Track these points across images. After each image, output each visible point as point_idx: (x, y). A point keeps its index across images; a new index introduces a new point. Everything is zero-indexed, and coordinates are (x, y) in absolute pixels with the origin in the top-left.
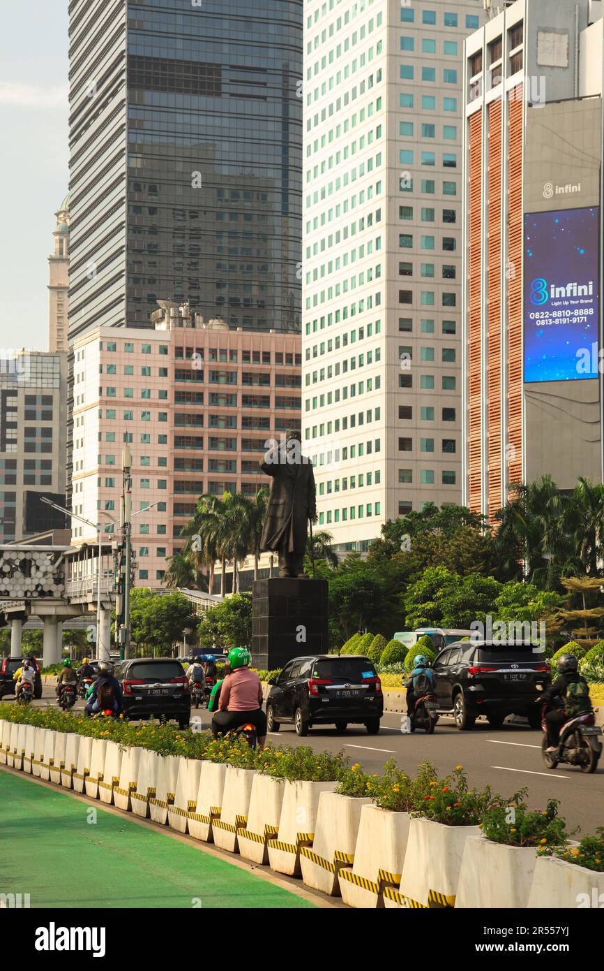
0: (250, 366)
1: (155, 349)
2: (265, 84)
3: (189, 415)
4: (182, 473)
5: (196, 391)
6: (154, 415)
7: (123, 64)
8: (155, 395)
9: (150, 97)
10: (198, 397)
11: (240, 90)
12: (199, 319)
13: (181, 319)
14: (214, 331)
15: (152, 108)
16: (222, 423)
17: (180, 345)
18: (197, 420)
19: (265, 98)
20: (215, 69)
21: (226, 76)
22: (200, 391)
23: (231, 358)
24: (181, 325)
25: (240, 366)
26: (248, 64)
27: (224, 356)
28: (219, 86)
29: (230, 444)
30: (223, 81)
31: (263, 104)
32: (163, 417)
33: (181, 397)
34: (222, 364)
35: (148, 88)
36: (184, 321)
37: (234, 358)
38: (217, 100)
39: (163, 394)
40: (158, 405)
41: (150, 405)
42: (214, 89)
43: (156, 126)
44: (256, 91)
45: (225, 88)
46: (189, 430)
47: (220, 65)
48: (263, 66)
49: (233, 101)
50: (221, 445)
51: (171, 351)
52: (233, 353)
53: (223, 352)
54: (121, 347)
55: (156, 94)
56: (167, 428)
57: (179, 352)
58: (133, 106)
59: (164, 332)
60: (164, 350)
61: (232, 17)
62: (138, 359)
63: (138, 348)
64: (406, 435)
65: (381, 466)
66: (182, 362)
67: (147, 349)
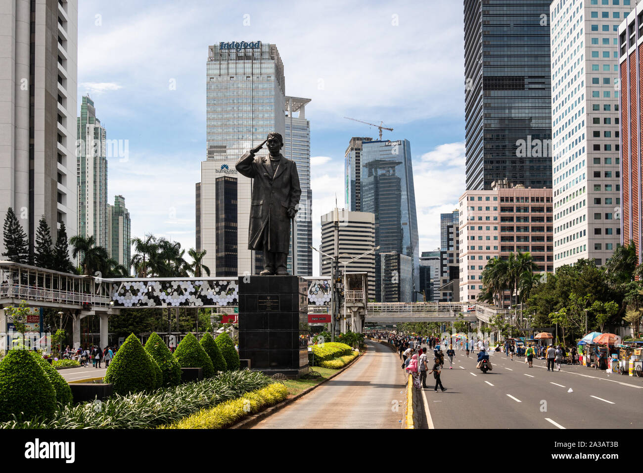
0: (535, 204)
1: (491, 199)
2: (544, 83)
3: (507, 227)
4: (504, 253)
5: (510, 216)
6: (492, 228)
7: (482, 80)
8: (492, 219)
9: (493, 93)
10: (511, 219)
11: (533, 86)
12: (512, 185)
13: (503, 185)
14: (518, 190)
15: (494, 98)
16: (522, 230)
17: (502, 196)
18: (511, 229)
19: (544, 89)
20: (522, 78)
21: (526, 81)
22: (512, 216)
23: (526, 201)
24: (503, 188)
25: (530, 204)
26: (536, 75)
27: (523, 200)
28: (523, 85)
29: (526, 239)
30: (525, 83)
31: (543, 91)
32: (496, 228)
33: (503, 219)
34: (522, 204)
35: (493, 89)
36: (505, 186)
37: (528, 200)
38: (523, 91)
39: (496, 219)
40: (493, 223)
41: (490, 223)
42: (521, 87)
43: (496, 105)
44: (540, 86)
45: (526, 86)
46: (507, 234)
47: (524, 77)
48: (543, 75)
49: (530, 91)
50: (522, 240)
51: (499, 199)
52: (527, 198)
53: (522, 198)
54: (476, 198)
55: (496, 92)
56: (497, 233)
57: (502, 200)
58: (486, 96)
59: (496, 191)
60: (495, 199)
61: (529, 56)
62: (484, 204)
63: (484, 198)
64: (598, 227)
65: (586, 242)
66: (503, 204)
67: (488, 199)
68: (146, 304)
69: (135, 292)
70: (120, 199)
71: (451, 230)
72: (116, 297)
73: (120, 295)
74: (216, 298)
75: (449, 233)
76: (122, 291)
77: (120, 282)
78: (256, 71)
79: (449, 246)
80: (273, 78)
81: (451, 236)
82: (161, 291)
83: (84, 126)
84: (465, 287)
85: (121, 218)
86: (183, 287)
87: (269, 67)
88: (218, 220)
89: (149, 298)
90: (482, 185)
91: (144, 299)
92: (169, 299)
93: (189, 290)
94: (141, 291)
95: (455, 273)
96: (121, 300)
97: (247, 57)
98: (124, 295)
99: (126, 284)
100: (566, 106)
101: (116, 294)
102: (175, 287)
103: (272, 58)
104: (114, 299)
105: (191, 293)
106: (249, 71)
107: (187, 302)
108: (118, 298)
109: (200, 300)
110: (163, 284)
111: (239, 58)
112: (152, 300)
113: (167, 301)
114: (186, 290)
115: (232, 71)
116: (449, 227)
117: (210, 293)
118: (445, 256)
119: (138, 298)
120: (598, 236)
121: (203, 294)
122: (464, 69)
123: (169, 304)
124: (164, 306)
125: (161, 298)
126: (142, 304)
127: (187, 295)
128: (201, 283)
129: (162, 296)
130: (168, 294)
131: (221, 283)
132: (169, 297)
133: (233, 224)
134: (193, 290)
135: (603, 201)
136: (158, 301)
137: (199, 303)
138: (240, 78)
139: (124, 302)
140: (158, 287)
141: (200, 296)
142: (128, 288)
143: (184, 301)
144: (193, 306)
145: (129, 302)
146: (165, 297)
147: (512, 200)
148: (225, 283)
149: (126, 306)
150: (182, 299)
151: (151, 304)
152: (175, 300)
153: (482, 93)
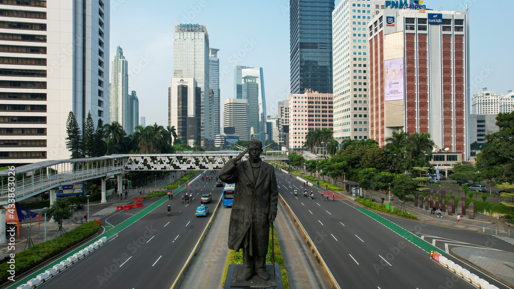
0: (323, 100)
1: (304, 98)
2: (326, 46)
3: (311, 111)
4: (310, 122)
5: (312, 106)
6: (304, 111)
7: (299, 44)
8: (304, 107)
9: (304, 50)
11: (321, 47)
12: (313, 92)
13: (309, 91)
14: (316, 94)
15: (304, 52)
16: (318, 112)
18: (313, 111)
19: (326, 48)
20: (317, 43)
21: (318, 45)
24: (309, 93)
26: (323, 42)
32: (306, 111)
33: (309, 107)
34: (317, 100)
35: (304, 48)
37: (320, 99)
39: (306, 107)
40: (305, 109)
41: (303, 109)
42: (316, 48)
43: (305, 55)
44: (324, 47)
45: (318, 47)
46: (311, 114)
49: (320, 50)
51: (307, 98)
53: (318, 98)
54: (297, 98)
56: (307, 113)
57: (309, 98)
58: (301, 52)
59: (306, 94)
60: (306, 98)
61: (320, 34)
62: (301, 100)
63: (301, 98)
64: (356, 114)
65: (350, 121)
66: (310, 100)
67: (302, 98)
68: (143, 169)
69: (137, 163)
70: (134, 92)
71: (282, 109)
72: (126, 165)
73: (129, 164)
74: (181, 166)
75: (282, 110)
76: (130, 162)
77: (128, 157)
78: (196, 37)
79: (282, 116)
80: (204, 40)
81: (283, 112)
82: (151, 162)
83: (118, 60)
84: (292, 138)
85: (134, 101)
86: (163, 160)
87: (202, 35)
88: (178, 105)
89: (145, 166)
90: (299, 91)
91: (142, 166)
92: (155, 166)
93: (166, 161)
94: (140, 162)
95: (286, 129)
96: (129, 166)
97: (192, 31)
98: (131, 164)
99: (132, 158)
100: (340, 58)
101: (127, 163)
102: (159, 160)
103: (203, 31)
104: (125, 166)
105: (167, 163)
106: (193, 37)
107: (165, 168)
108: (128, 165)
109: (172, 166)
110: (152, 158)
111: (189, 31)
112: (146, 167)
113: (154, 167)
114: (164, 161)
115: (185, 37)
116: (282, 107)
117: (178, 164)
118: (280, 120)
119: (138, 165)
120: (355, 118)
121: (174, 163)
122: (290, 39)
123: (156, 169)
124: (153, 169)
125: (151, 165)
126: (140, 169)
127: (165, 164)
128: (173, 158)
129: (152, 164)
130: (154, 163)
131: (183, 158)
132: (156, 165)
133: (185, 106)
134: (169, 161)
135: (358, 102)
136: (149, 167)
137: (172, 168)
138: (189, 40)
139: (131, 168)
140: (149, 160)
141: (172, 165)
142: (133, 160)
143: (163, 167)
144: (168, 170)
145: (134, 167)
146: (153, 165)
147: (313, 98)
148: (186, 158)
149: (132, 170)
150: (163, 166)
151: (146, 168)
152: (159, 167)
153: (299, 49)
